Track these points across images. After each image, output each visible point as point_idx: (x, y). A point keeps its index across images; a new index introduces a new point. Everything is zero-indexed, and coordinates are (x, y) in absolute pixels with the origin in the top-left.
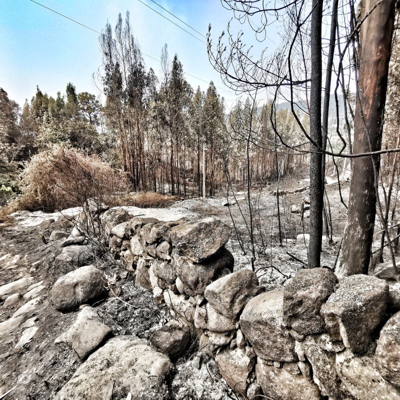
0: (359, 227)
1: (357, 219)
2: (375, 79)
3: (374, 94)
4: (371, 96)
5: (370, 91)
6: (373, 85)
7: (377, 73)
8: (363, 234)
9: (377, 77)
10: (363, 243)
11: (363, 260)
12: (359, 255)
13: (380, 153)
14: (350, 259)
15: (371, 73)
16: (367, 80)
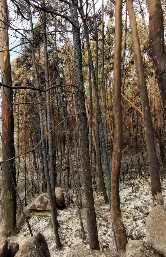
0: (9, 192)
1: (7, 187)
2: (8, 116)
3: (8, 122)
4: (7, 123)
5: (7, 121)
6: (7, 118)
7: (9, 113)
8: (11, 196)
9: (9, 115)
10: (12, 201)
11: (12, 212)
12: (10, 210)
13: (15, 158)
14: (5, 215)
15: (6, 113)
16: (5, 116)
